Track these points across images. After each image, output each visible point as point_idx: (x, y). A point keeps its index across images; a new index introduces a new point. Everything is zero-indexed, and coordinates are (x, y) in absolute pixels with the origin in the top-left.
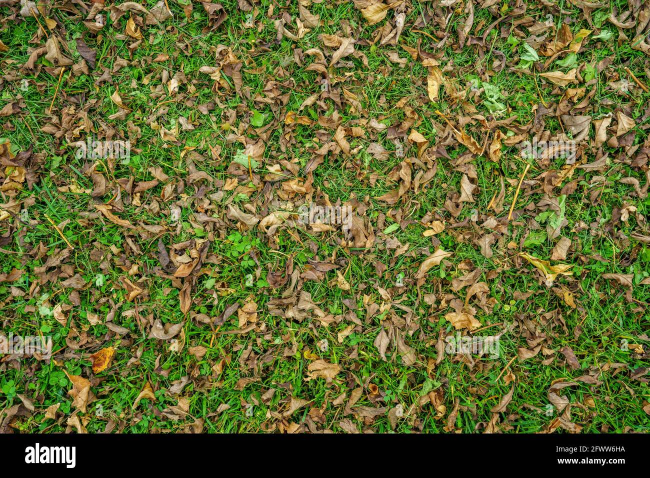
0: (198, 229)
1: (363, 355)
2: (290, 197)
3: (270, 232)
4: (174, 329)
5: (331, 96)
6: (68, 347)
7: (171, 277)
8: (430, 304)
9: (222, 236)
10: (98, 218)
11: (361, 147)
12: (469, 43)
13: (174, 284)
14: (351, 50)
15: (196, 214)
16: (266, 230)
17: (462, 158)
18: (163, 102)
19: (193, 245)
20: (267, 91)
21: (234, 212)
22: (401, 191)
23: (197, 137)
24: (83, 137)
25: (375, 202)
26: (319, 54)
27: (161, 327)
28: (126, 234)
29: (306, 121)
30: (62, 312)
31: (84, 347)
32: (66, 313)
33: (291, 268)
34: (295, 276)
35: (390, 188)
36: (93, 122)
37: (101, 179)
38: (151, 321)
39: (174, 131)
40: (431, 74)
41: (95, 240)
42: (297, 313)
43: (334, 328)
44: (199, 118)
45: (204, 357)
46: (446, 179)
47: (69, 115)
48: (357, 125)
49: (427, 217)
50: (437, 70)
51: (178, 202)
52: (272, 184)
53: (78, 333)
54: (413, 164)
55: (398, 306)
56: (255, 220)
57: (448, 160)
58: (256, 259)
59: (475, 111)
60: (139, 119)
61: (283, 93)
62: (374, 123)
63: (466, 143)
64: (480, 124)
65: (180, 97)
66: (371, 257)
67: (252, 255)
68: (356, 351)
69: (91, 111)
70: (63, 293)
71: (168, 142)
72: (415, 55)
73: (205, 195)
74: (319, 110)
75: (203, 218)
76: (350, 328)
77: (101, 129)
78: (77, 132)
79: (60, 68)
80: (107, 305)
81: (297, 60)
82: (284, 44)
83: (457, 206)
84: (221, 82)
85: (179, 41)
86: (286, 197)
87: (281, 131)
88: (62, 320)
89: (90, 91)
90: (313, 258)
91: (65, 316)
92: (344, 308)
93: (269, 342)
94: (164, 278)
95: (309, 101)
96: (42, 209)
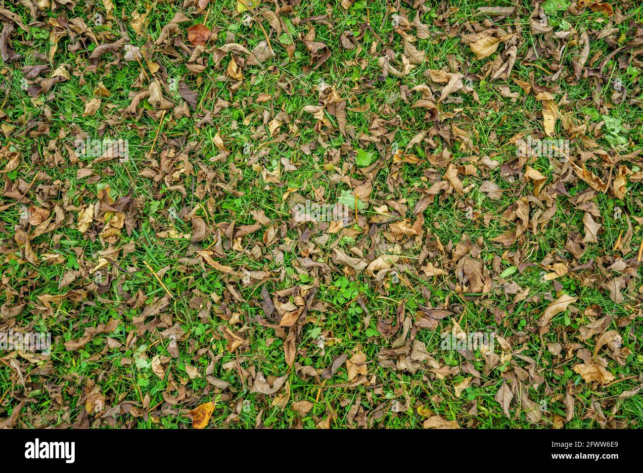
0: (303, 275)
1: (483, 411)
2: (398, 239)
3: (378, 277)
4: (278, 382)
5: (441, 133)
6: (165, 402)
7: (275, 326)
8: (556, 354)
9: (328, 282)
10: (198, 265)
11: (473, 185)
12: (586, 75)
13: (277, 333)
14: (460, 86)
15: (299, 259)
16: (374, 275)
17: (583, 196)
18: (264, 143)
19: (298, 292)
20: (373, 129)
21: (341, 256)
22: (519, 232)
23: (298, 178)
24: (182, 180)
25: (490, 243)
26: (426, 90)
27: (264, 380)
28: (226, 281)
29: (413, 159)
30: (161, 364)
31: (182, 402)
32: (164, 366)
33: (403, 315)
34: (407, 324)
35: (506, 228)
36: (193, 165)
37: (200, 223)
38: (253, 373)
39: (276, 172)
40: (546, 108)
41: (195, 288)
42: (410, 364)
43: (450, 380)
44: (301, 158)
45: (309, 414)
46: (564, 218)
47: (168, 158)
48: (468, 163)
49: (548, 259)
50: (553, 104)
51: (281, 246)
52: (379, 225)
53: (176, 387)
54: (530, 203)
55: (520, 357)
56: (363, 264)
57: (566, 197)
58: (363, 306)
59: (596, 145)
60: (239, 161)
61: (389, 132)
62: (487, 160)
63: (586, 179)
64: (602, 159)
65: (282, 137)
66: (488, 303)
67: (360, 302)
68: (475, 406)
69: (191, 153)
70: (160, 344)
71: (270, 184)
72: (528, 89)
73: (310, 239)
74: (427, 148)
75: (308, 263)
76: (467, 381)
77: (201, 172)
78: (177, 175)
79: (161, 111)
80: (206, 356)
81: (404, 97)
82: (389, 81)
83: (582, 247)
84: (324, 122)
85: (281, 81)
86: (392, 239)
87: (387, 170)
88: (160, 373)
89: (189, 134)
90: (425, 305)
91: (163, 369)
92: (461, 359)
93: (379, 396)
94: (266, 328)
95: (418, 138)
96: (140, 256)
